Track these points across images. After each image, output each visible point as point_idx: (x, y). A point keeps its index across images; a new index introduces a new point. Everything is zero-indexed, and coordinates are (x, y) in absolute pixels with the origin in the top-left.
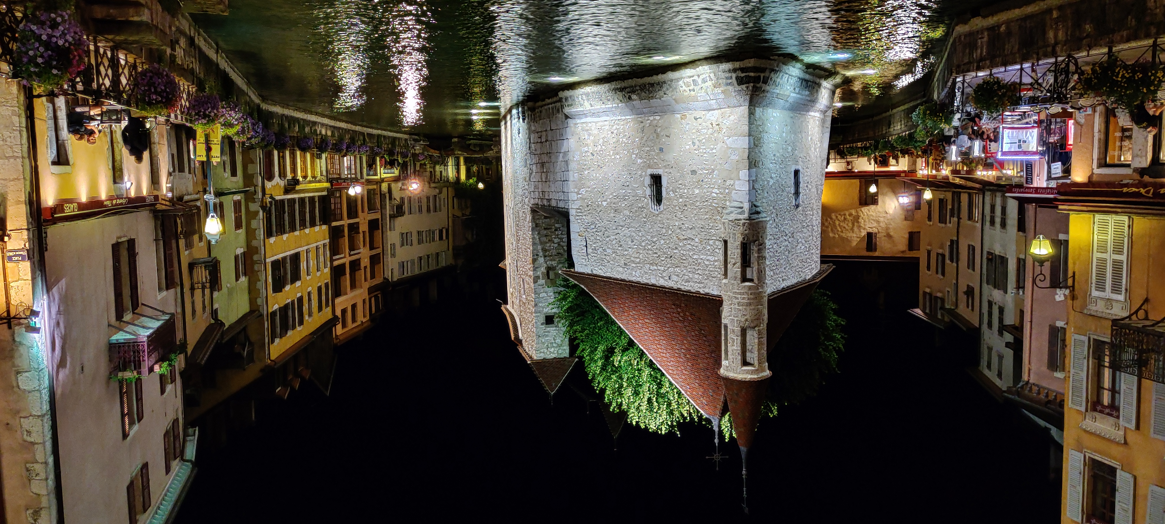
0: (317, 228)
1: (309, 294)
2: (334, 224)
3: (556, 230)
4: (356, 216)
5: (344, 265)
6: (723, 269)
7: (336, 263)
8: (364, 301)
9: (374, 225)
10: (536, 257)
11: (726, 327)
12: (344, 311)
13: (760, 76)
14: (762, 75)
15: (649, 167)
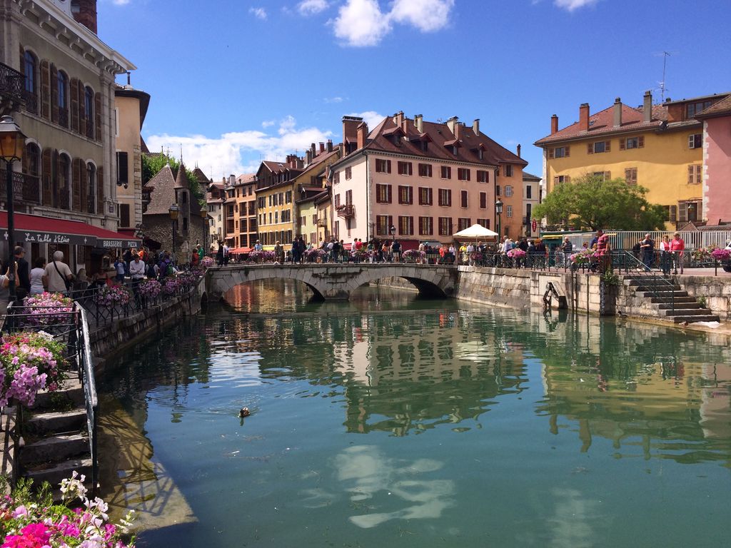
0: (265, 232)
1: (270, 205)
2: (255, 233)
4: (241, 235)
5: (250, 214)
7: (255, 216)
8: (238, 197)
9: (232, 231)
12: (250, 194)
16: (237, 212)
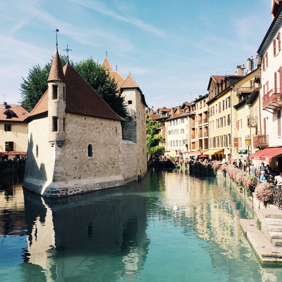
0: (213, 136)
2: (208, 137)
3: (127, 136)
4: (199, 140)
5: (204, 122)
6: (65, 122)
7: (207, 123)
9: (194, 137)
10: (135, 126)
11: (64, 100)
12: (205, 106)
13: (51, 193)
14: (50, 194)
15: (92, 159)
16: (197, 121)
